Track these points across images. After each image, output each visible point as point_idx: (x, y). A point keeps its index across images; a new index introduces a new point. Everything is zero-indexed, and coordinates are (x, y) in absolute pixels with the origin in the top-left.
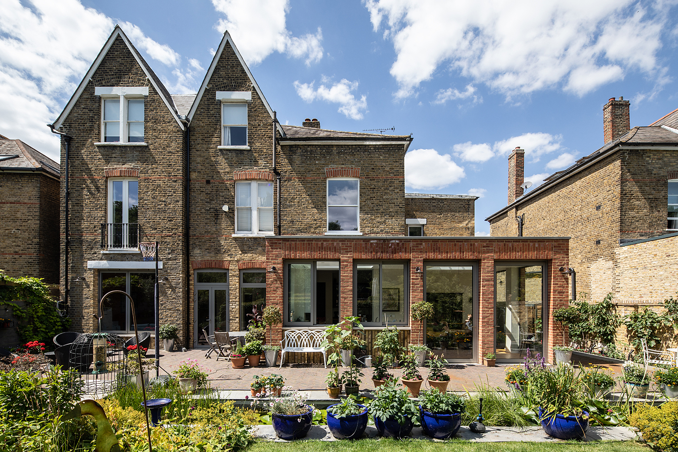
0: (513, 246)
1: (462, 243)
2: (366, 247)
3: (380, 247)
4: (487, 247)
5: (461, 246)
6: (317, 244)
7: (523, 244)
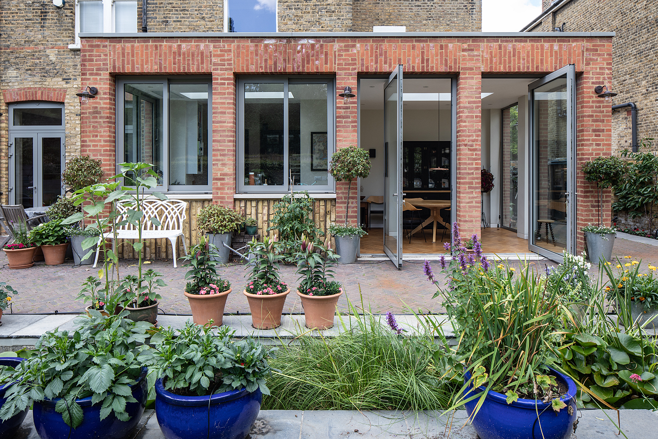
0: (514, 49)
1: (425, 44)
2: (256, 51)
3: (280, 53)
4: (469, 50)
5: (423, 48)
6: (170, 47)
7: (533, 46)
